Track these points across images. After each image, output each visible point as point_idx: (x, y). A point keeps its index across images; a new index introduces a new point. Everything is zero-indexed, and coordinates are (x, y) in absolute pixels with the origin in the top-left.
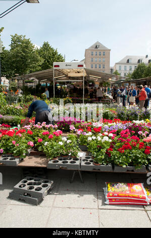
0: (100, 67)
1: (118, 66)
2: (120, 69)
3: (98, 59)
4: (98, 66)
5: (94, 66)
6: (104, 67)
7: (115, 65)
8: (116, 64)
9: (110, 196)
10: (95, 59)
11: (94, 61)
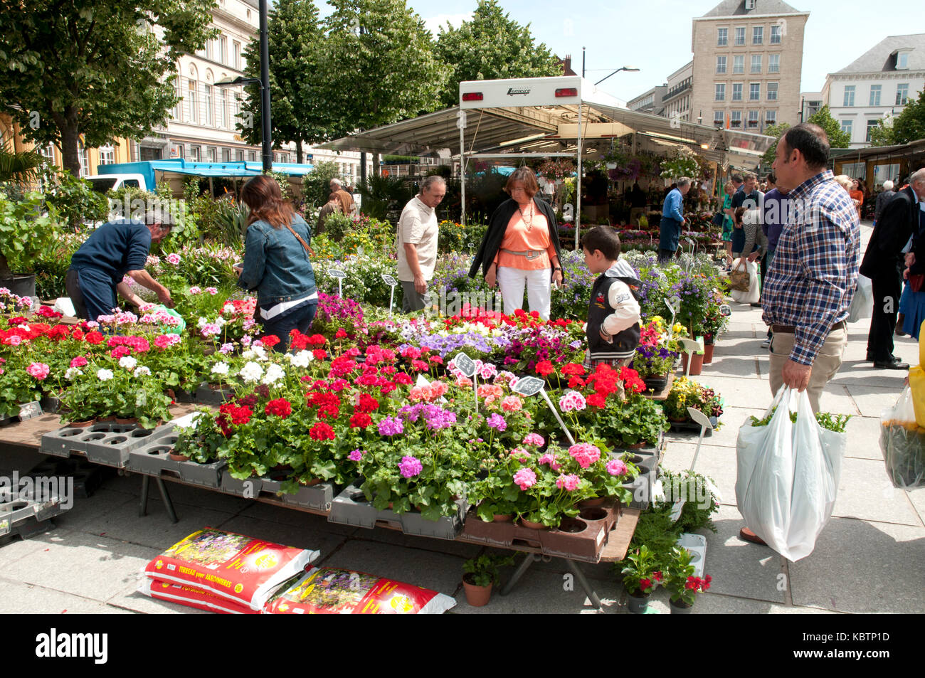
0: (754, 96)
1: (839, 89)
2: (849, 102)
3: (749, 62)
4: (746, 92)
5: (729, 91)
6: (772, 96)
7: (828, 85)
8: (833, 77)
9: (156, 570)
10: (733, 63)
11: (729, 71)
